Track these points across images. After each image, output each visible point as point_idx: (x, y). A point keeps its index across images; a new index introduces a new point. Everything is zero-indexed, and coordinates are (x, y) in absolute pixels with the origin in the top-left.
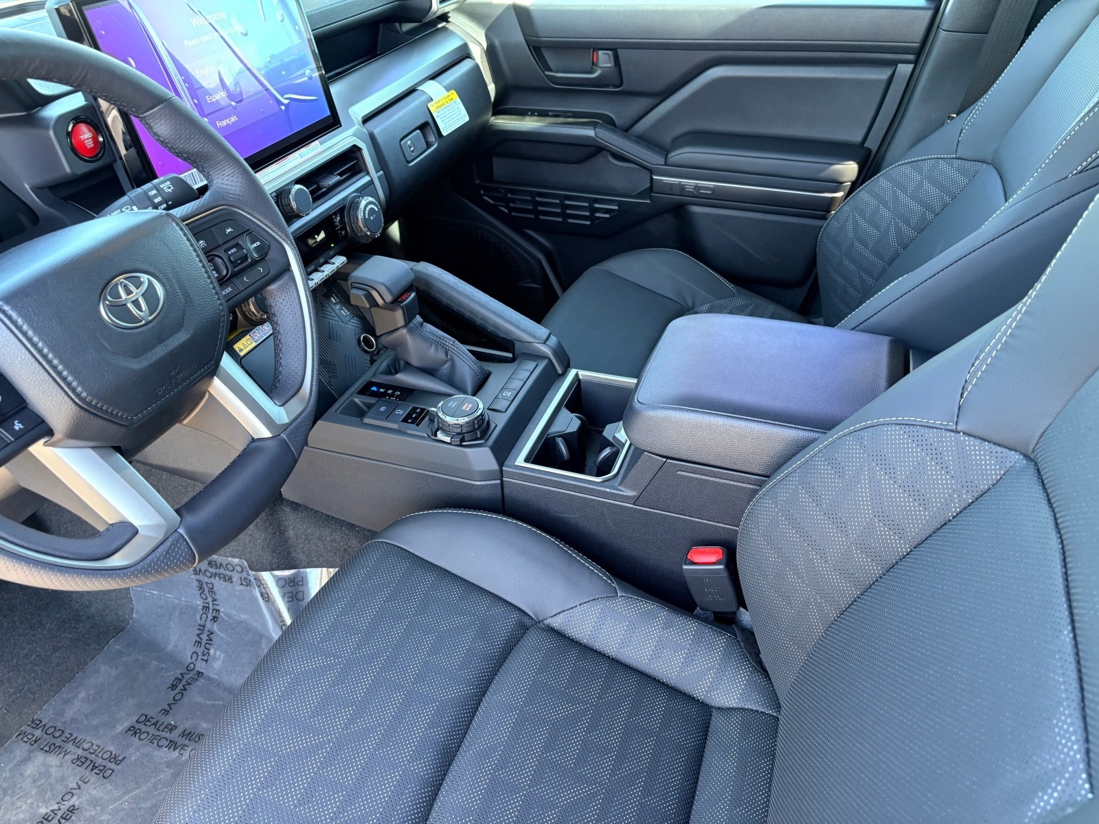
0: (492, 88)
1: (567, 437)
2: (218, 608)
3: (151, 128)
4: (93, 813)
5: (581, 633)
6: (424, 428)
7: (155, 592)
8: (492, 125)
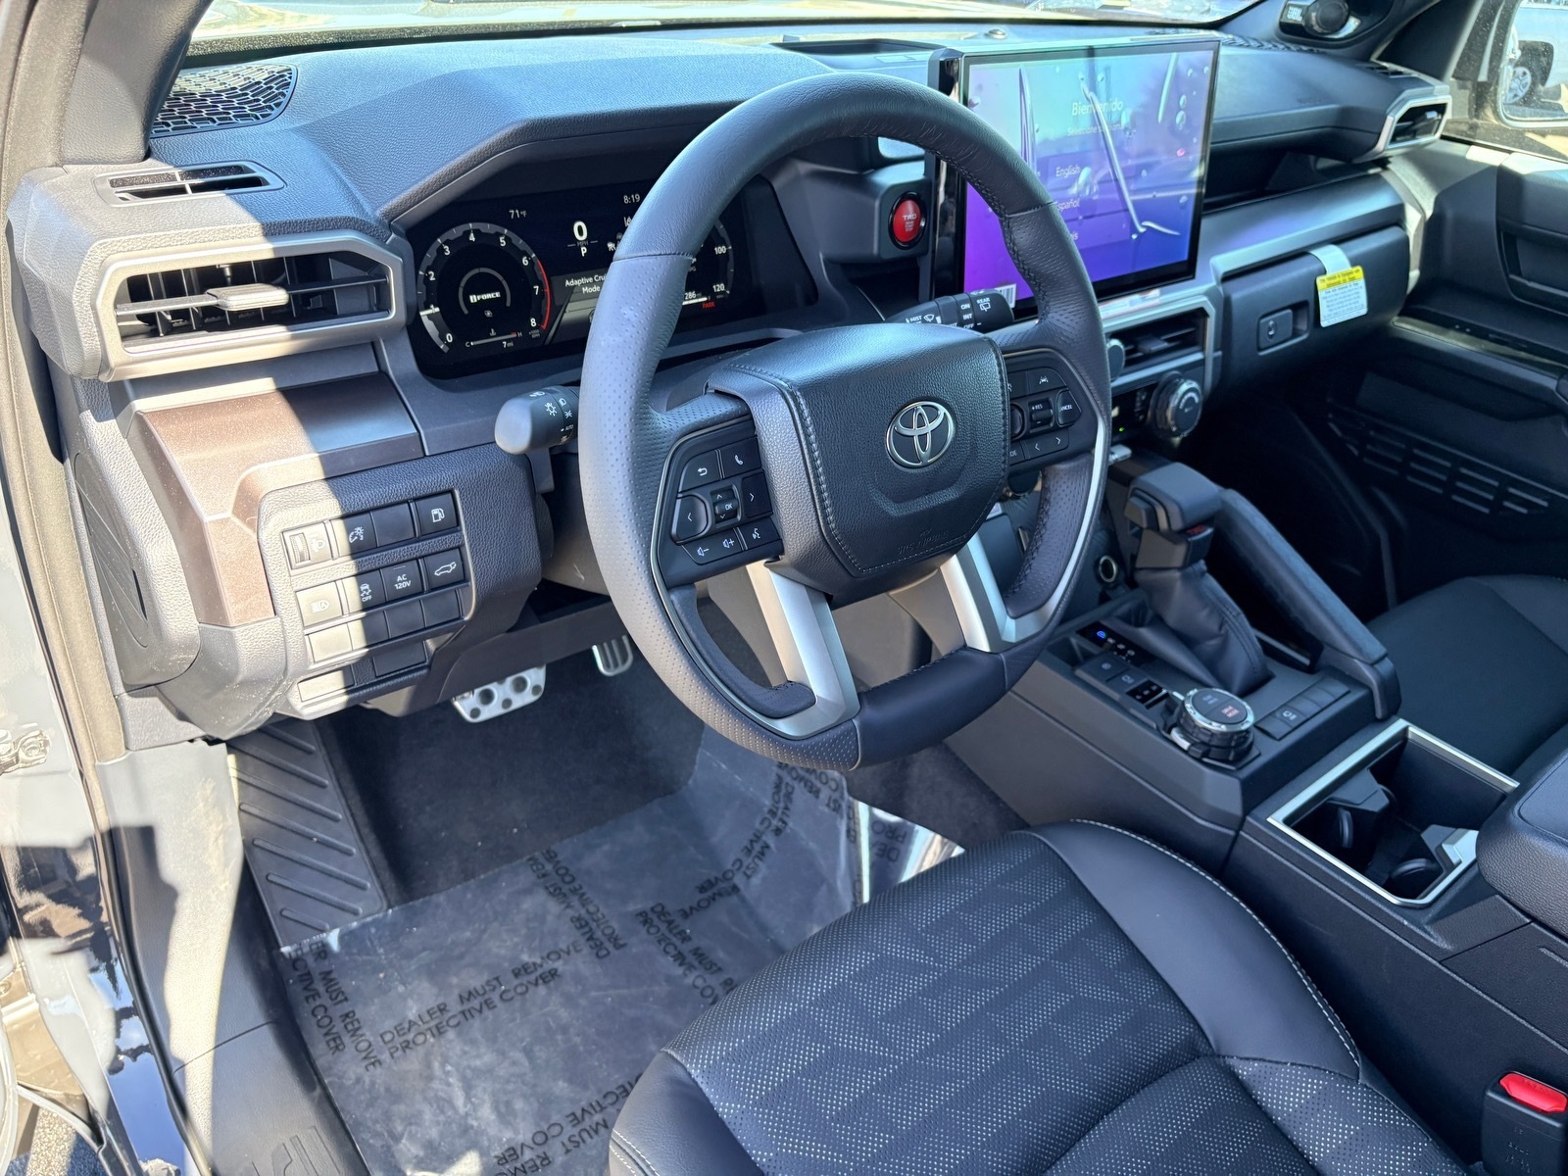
0: (1414, 274)
1: (1359, 816)
2: (786, 819)
3: (1011, 232)
4: (573, 990)
5: (1272, 1103)
6: (1153, 716)
7: (724, 766)
8: (1390, 328)
